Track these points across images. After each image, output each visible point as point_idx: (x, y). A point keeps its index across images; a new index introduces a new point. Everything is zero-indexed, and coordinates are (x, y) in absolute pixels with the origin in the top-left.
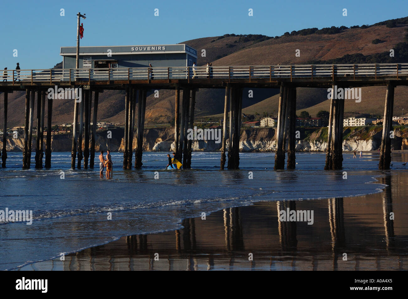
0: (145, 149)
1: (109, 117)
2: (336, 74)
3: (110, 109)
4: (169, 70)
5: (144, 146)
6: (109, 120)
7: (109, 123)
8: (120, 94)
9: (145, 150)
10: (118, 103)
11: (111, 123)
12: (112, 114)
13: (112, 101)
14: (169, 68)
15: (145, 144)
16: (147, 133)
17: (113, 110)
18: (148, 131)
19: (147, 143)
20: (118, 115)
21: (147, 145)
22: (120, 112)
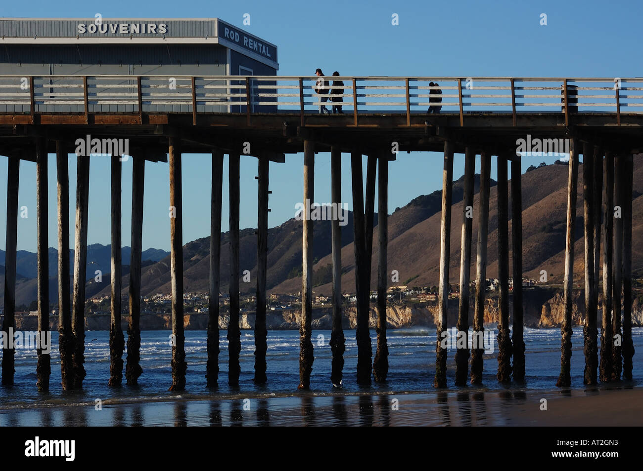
0: (576, 322)
1: (529, 271)
2: (572, 105)
3: (529, 257)
4: (140, 86)
5: (574, 319)
6: (529, 275)
7: (528, 280)
8: (543, 233)
9: (577, 324)
10: (541, 246)
11: (531, 281)
12: (532, 266)
13: (531, 244)
14: (140, 79)
15: (576, 315)
16: (578, 297)
17: (533, 258)
18: (579, 292)
19: (579, 313)
20: (541, 266)
21: (579, 316)
22: (544, 263)
